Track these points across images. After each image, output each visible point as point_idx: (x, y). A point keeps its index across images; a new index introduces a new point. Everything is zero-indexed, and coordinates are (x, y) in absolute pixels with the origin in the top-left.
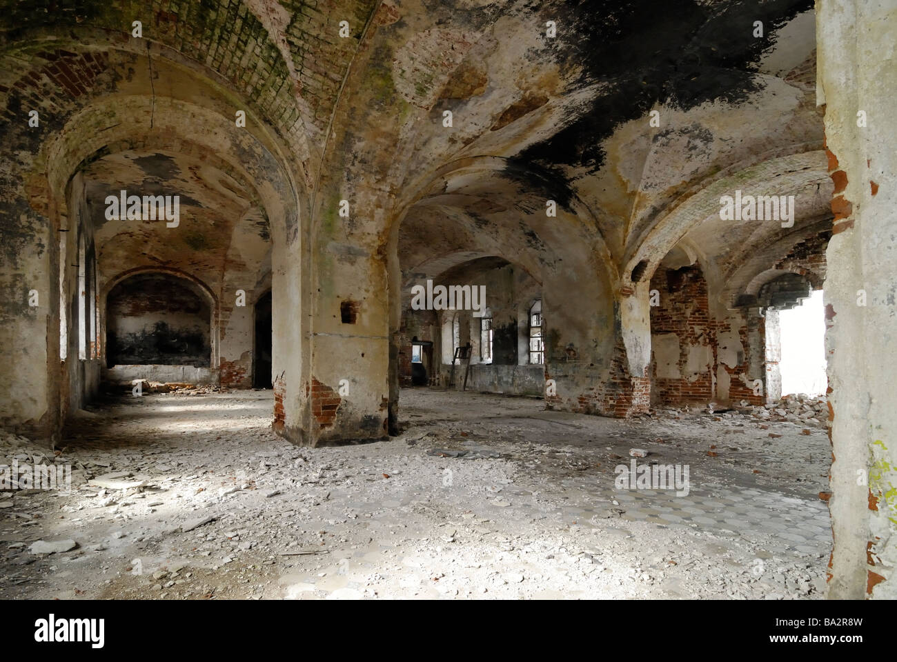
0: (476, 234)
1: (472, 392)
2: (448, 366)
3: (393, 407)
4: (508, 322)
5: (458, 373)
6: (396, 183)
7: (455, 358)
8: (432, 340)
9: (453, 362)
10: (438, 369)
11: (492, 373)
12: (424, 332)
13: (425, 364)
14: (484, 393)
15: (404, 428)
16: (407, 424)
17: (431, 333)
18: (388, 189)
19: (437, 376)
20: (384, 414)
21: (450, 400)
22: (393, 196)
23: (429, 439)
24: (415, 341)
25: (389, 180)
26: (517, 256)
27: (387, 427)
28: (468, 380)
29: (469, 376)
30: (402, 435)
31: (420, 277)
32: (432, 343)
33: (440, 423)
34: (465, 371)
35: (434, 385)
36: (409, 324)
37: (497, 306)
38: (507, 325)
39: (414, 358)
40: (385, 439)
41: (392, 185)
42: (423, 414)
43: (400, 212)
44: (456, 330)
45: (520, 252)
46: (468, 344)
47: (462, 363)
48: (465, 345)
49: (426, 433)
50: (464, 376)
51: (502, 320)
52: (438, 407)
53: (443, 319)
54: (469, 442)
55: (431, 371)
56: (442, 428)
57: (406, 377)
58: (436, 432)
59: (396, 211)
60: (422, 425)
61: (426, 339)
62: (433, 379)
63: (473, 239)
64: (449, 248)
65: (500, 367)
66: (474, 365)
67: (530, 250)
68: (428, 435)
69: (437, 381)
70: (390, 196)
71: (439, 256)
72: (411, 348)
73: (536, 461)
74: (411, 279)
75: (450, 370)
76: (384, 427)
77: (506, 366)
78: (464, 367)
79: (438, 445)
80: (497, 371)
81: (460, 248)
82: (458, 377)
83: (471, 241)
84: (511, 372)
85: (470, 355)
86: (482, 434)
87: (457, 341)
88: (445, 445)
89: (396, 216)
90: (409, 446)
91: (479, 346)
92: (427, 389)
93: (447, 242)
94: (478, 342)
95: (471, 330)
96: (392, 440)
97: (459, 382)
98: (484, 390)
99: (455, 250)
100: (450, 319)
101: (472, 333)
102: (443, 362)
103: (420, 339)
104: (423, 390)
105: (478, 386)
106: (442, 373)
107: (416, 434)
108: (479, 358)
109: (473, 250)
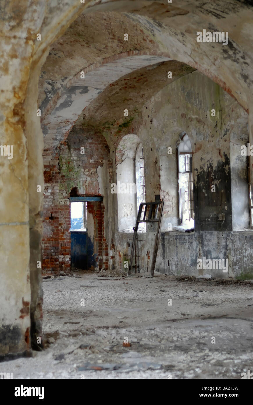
0: (156, 32)
1: (166, 278)
2: (127, 235)
3: (37, 313)
4: (216, 160)
5: (143, 246)
6: (33, 27)
7: (138, 221)
8: (101, 192)
9: (136, 229)
10: (113, 240)
11: (194, 244)
12: (89, 179)
13: (92, 234)
14: (182, 279)
15: (52, 339)
16: (56, 334)
17: (100, 180)
18: (24, 35)
19: (111, 253)
20: (26, 323)
21: (126, 295)
22: (31, 42)
23: (81, 352)
24: (74, 194)
25: (26, 25)
26: (214, 67)
27: (30, 338)
28: (159, 259)
29: (160, 251)
30: (49, 349)
31: (78, 91)
32: (101, 197)
33: (100, 332)
34: (154, 243)
35: (107, 269)
36: (64, 168)
37: (199, 133)
38: (215, 165)
39: (74, 223)
40: (27, 355)
41: (29, 31)
42: (81, 320)
43: (40, 58)
44: (140, 173)
45: (216, 63)
46: (158, 197)
47: (148, 229)
48: (154, 200)
49: (78, 345)
50: (152, 251)
51: (207, 157)
52: (104, 308)
53: (118, 155)
54: (132, 353)
55: (101, 245)
56: (99, 338)
57: (61, 258)
58: (92, 343)
59: (35, 57)
60: (75, 336)
61: (93, 192)
62: (104, 258)
63: (152, 38)
64: (118, 50)
65: (207, 235)
66: (167, 233)
67: (228, 62)
68: (80, 347)
69: (111, 262)
70: (27, 43)
71: (106, 60)
72: (68, 208)
73: (197, 370)
74: (65, 96)
75: (131, 242)
76: (26, 339)
77: (215, 233)
78: (152, 236)
79: (91, 359)
80: (201, 241)
81: (136, 49)
82: (144, 254)
83: (151, 41)
84: (223, 243)
85: (160, 216)
86: (152, 342)
87: (141, 191)
88: (99, 359)
89: (35, 63)
90: (56, 362)
91: (174, 201)
92: (94, 276)
93: (116, 41)
94: (173, 193)
95: (162, 173)
96: (36, 355)
97: (145, 262)
98: (183, 274)
99: (129, 52)
100: (131, 154)
101: (163, 178)
102: (120, 230)
103: (82, 191)
104: (87, 279)
105: (174, 268)
106: (119, 247)
107: (66, 346)
108: (175, 220)
109: (154, 54)
